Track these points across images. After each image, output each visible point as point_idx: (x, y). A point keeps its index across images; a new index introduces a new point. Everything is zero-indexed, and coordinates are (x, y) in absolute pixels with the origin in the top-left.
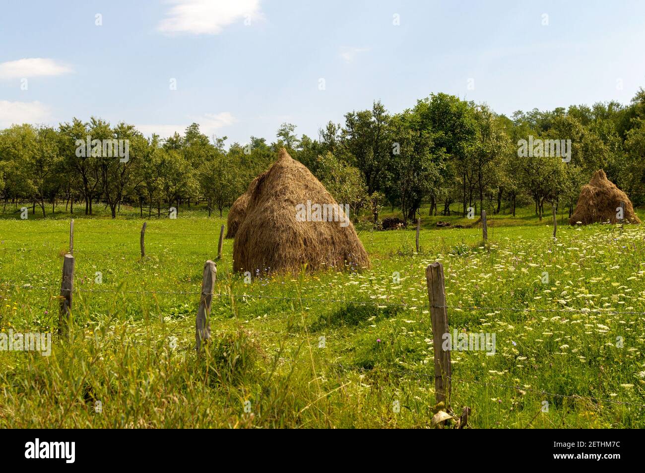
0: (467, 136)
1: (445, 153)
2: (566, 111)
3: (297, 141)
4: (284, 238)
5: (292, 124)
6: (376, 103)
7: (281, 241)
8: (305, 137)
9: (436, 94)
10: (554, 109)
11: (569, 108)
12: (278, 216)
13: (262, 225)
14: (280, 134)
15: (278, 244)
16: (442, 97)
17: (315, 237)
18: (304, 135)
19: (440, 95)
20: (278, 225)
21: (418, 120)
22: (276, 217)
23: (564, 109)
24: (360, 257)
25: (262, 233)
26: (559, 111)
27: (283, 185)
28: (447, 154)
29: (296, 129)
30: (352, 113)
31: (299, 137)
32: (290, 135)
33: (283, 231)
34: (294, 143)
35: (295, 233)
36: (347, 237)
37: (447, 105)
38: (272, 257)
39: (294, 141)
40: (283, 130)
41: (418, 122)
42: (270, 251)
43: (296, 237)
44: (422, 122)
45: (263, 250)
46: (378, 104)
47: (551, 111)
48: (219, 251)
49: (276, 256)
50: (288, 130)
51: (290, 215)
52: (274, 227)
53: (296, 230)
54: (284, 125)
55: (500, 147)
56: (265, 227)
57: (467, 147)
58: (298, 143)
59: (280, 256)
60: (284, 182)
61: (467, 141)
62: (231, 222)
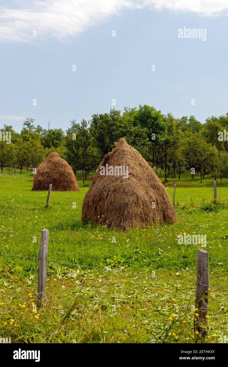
0: (160, 131)
1: (148, 141)
2: (188, 118)
3: (35, 128)
4: (131, 200)
5: (32, 118)
6: (112, 109)
7: (129, 202)
8: (39, 126)
9: (143, 106)
10: (181, 117)
11: (190, 117)
12: (126, 184)
13: (115, 191)
14: (25, 124)
15: (127, 204)
16: (146, 107)
17: (148, 199)
18: (38, 125)
19: (145, 106)
20: (127, 191)
21: (132, 120)
22: (125, 185)
23: (187, 117)
24: (172, 213)
25: (115, 196)
26: (184, 119)
27: (127, 163)
28: (149, 142)
29: (34, 121)
30: (97, 115)
31: (36, 126)
32: (31, 125)
33: (130, 195)
34: (33, 129)
35: (137, 197)
36: (164, 199)
37: (149, 113)
38: (123, 213)
39: (33, 128)
40: (27, 122)
41: (132, 122)
42: (121, 209)
43: (138, 199)
44: (134, 122)
45: (117, 208)
46: (113, 110)
47: (180, 118)
48: (48, 201)
49: (126, 212)
50: (29, 122)
51: (133, 184)
52: (123, 192)
53: (138, 195)
54: (28, 118)
55: (178, 138)
56: (117, 192)
57: (161, 138)
58: (35, 130)
59: (128, 212)
60: (127, 161)
61: (161, 134)
62: (36, 180)
